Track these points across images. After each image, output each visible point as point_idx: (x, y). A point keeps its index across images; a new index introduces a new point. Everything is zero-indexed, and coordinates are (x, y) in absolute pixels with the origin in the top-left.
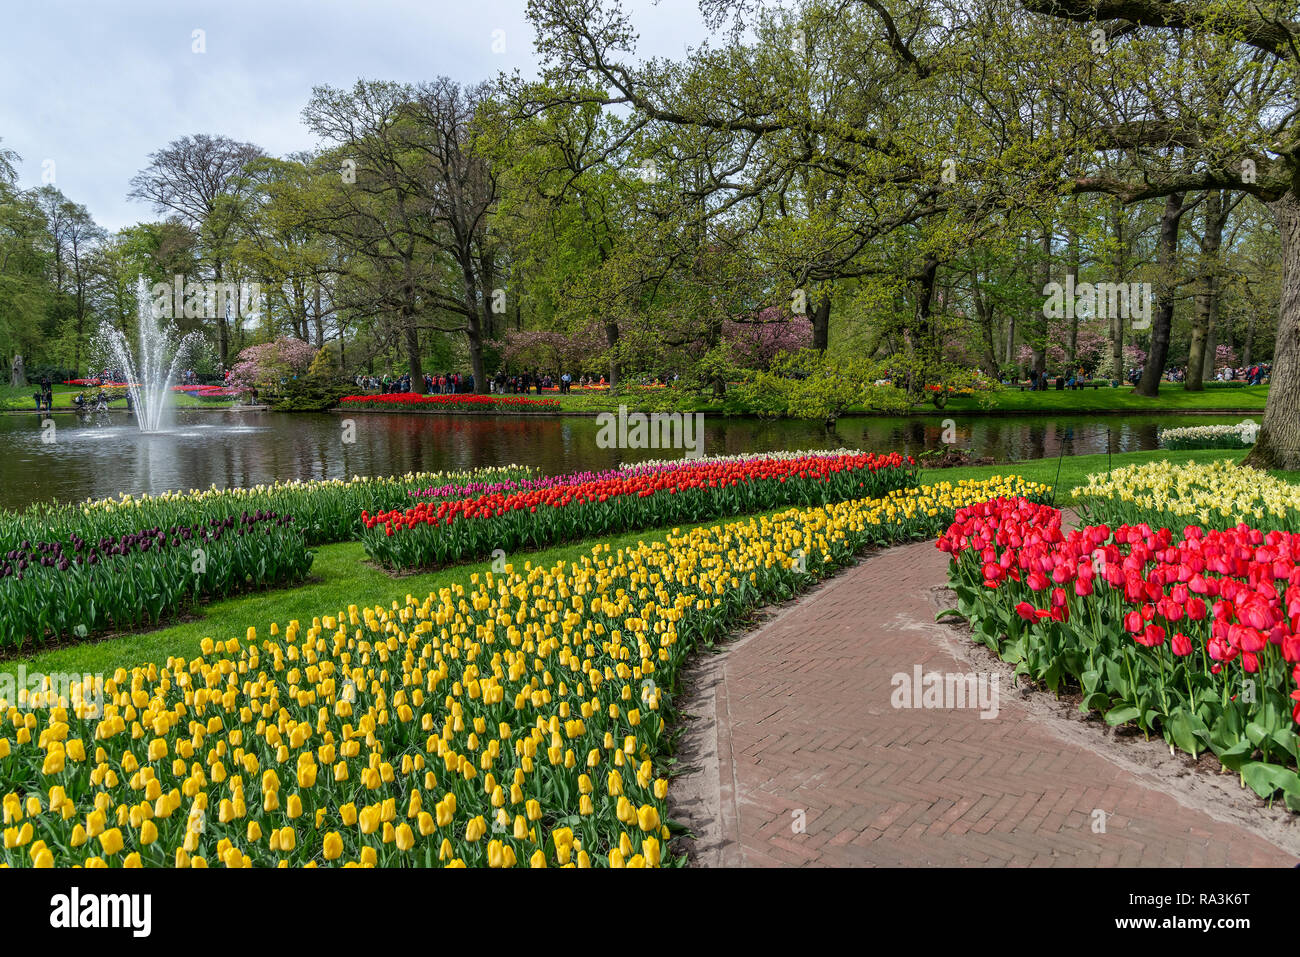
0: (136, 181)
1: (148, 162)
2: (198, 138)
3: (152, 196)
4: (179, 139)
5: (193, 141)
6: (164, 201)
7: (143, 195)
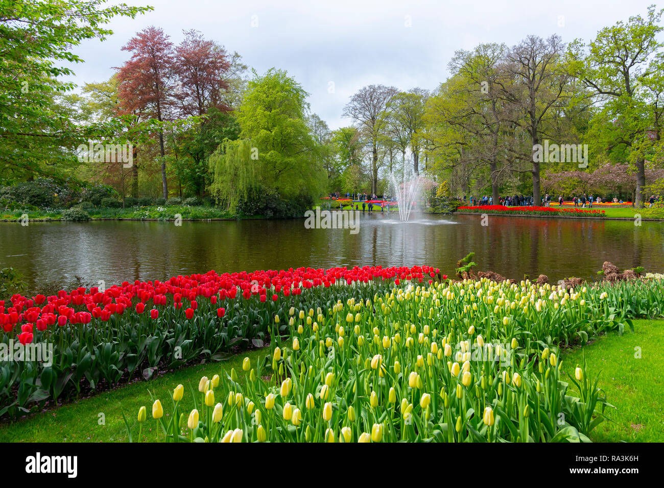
0: (344, 109)
1: (349, 100)
2: (370, 87)
3: (351, 115)
4: (362, 88)
5: (367, 88)
6: (356, 117)
7: (348, 115)
